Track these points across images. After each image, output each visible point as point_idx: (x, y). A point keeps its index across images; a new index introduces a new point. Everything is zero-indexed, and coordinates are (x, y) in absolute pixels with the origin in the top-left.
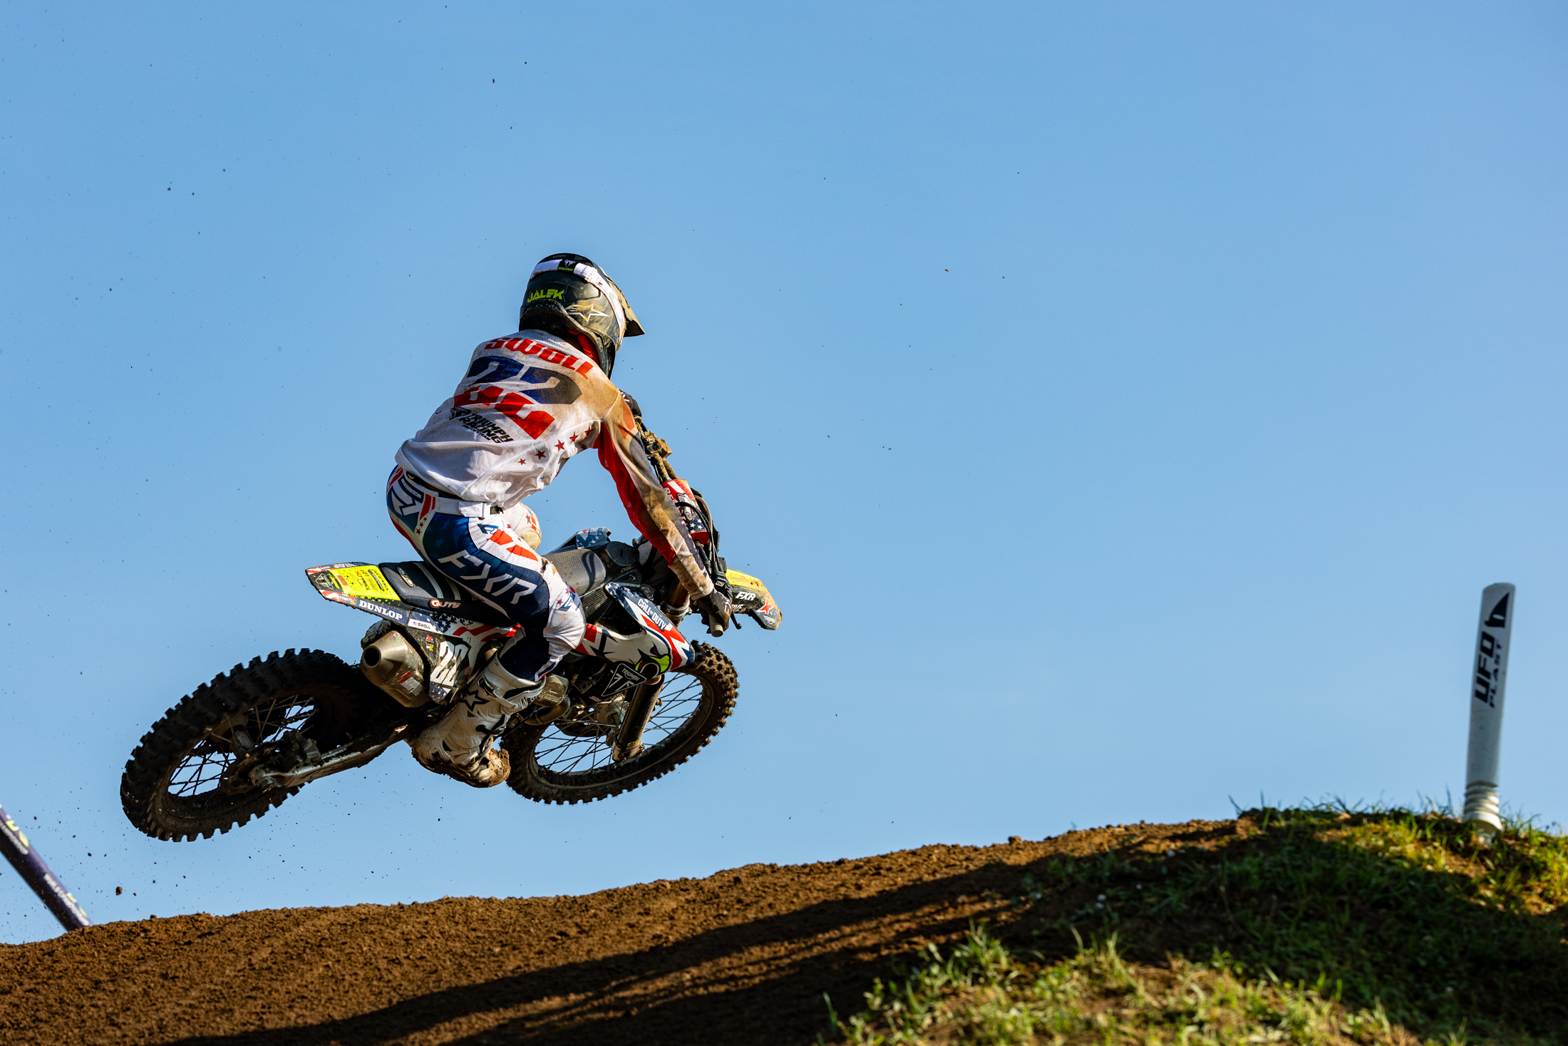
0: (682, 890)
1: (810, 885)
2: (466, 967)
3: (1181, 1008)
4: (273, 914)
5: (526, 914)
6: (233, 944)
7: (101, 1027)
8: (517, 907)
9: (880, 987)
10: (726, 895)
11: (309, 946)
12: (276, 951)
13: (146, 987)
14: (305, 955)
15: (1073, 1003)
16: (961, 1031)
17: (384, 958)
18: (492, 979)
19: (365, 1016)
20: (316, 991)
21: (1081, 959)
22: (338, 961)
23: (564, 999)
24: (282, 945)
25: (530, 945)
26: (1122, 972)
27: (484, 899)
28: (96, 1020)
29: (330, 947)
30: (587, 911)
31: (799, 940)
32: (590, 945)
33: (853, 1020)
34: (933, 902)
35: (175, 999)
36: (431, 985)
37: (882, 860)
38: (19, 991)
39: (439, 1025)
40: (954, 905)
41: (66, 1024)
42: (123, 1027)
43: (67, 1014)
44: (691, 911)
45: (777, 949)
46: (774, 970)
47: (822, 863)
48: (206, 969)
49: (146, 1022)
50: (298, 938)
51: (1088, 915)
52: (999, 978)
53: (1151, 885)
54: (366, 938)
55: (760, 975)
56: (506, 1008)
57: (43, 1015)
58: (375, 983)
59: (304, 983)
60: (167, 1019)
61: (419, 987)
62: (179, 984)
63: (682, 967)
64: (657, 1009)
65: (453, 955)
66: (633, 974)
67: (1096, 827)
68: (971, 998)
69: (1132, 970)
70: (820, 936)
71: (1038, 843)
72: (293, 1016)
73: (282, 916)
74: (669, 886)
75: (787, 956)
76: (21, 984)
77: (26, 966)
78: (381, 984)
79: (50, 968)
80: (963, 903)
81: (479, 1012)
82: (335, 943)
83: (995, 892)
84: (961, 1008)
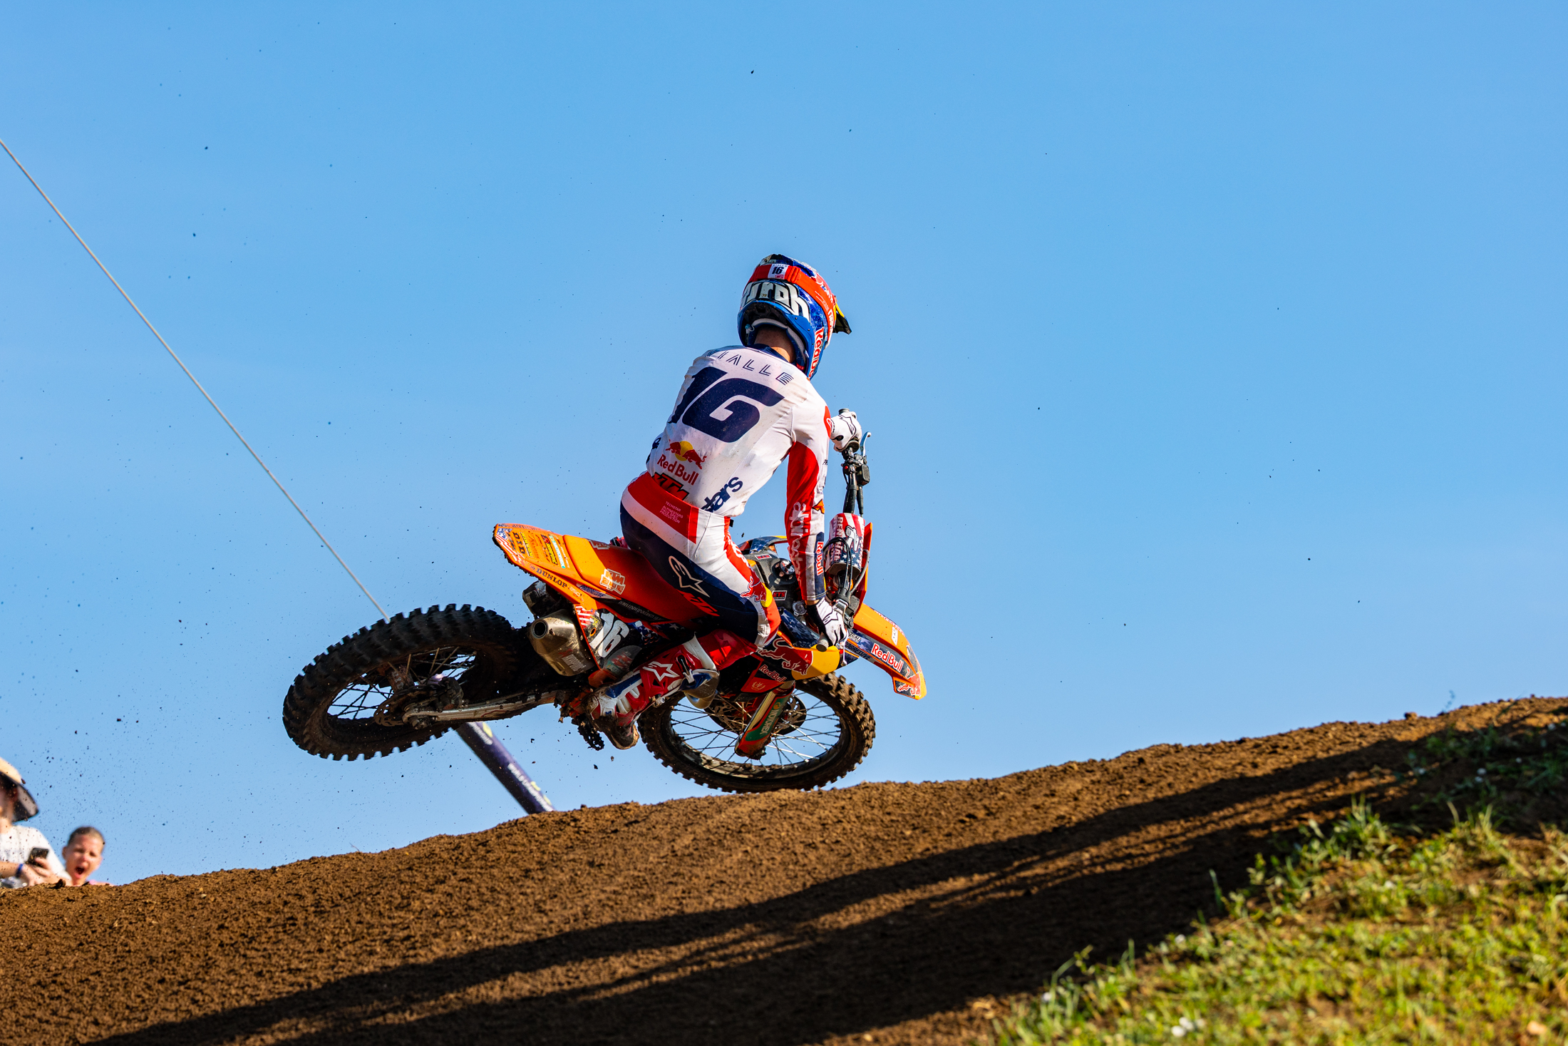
0: (1088, 771)
1: (1209, 764)
2: (878, 850)
3: (1551, 878)
4: (697, 801)
5: (940, 797)
6: (657, 832)
7: (529, 915)
8: (932, 791)
9: (1261, 862)
10: (1129, 775)
11: (730, 832)
12: (698, 837)
13: (573, 875)
14: (725, 841)
15: (1447, 876)
16: (1337, 905)
17: (801, 842)
18: (902, 862)
19: (780, 899)
20: (735, 876)
21: (1456, 833)
22: (757, 846)
23: (968, 879)
24: (704, 832)
25: (939, 828)
26: (1495, 843)
27: (900, 783)
28: (525, 907)
29: (749, 833)
30: (997, 793)
31: (1194, 818)
32: (996, 826)
33: (1233, 896)
34: (1325, 779)
35: (600, 886)
36: (844, 868)
37: (1281, 738)
38: (453, 881)
39: (849, 907)
40: (1345, 781)
41: (496, 912)
42: (550, 913)
43: (497, 902)
44: (1095, 791)
45: (1173, 828)
46: (1169, 848)
47: (1224, 743)
48: (631, 856)
49: (571, 908)
50: (719, 824)
51: (1467, 789)
52: (1378, 852)
53: (1530, 759)
54: (784, 823)
55: (1156, 852)
56: (913, 889)
57: (474, 903)
58: (791, 867)
59: (723, 868)
60: (591, 905)
62: (604, 871)
63: (1082, 847)
64: (1056, 888)
65: (867, 839)
66: (1035, 853)
67: (1487, 701)
68: (1348, 872)
69: (1505, 842)
70: (1215, 814)
71: (1432, 718)
72: (711, 900)
73: (706, 804)
74: (1076, 768)
75: (1183, 834)
76: (455, 874)
77: (460, 856)
78: (797, 868)
79: (484, 858)
80: (1353, 780)
81: (887, 893)
82: (754, 829)
83: (1383, 768)
84: (1338, 881)
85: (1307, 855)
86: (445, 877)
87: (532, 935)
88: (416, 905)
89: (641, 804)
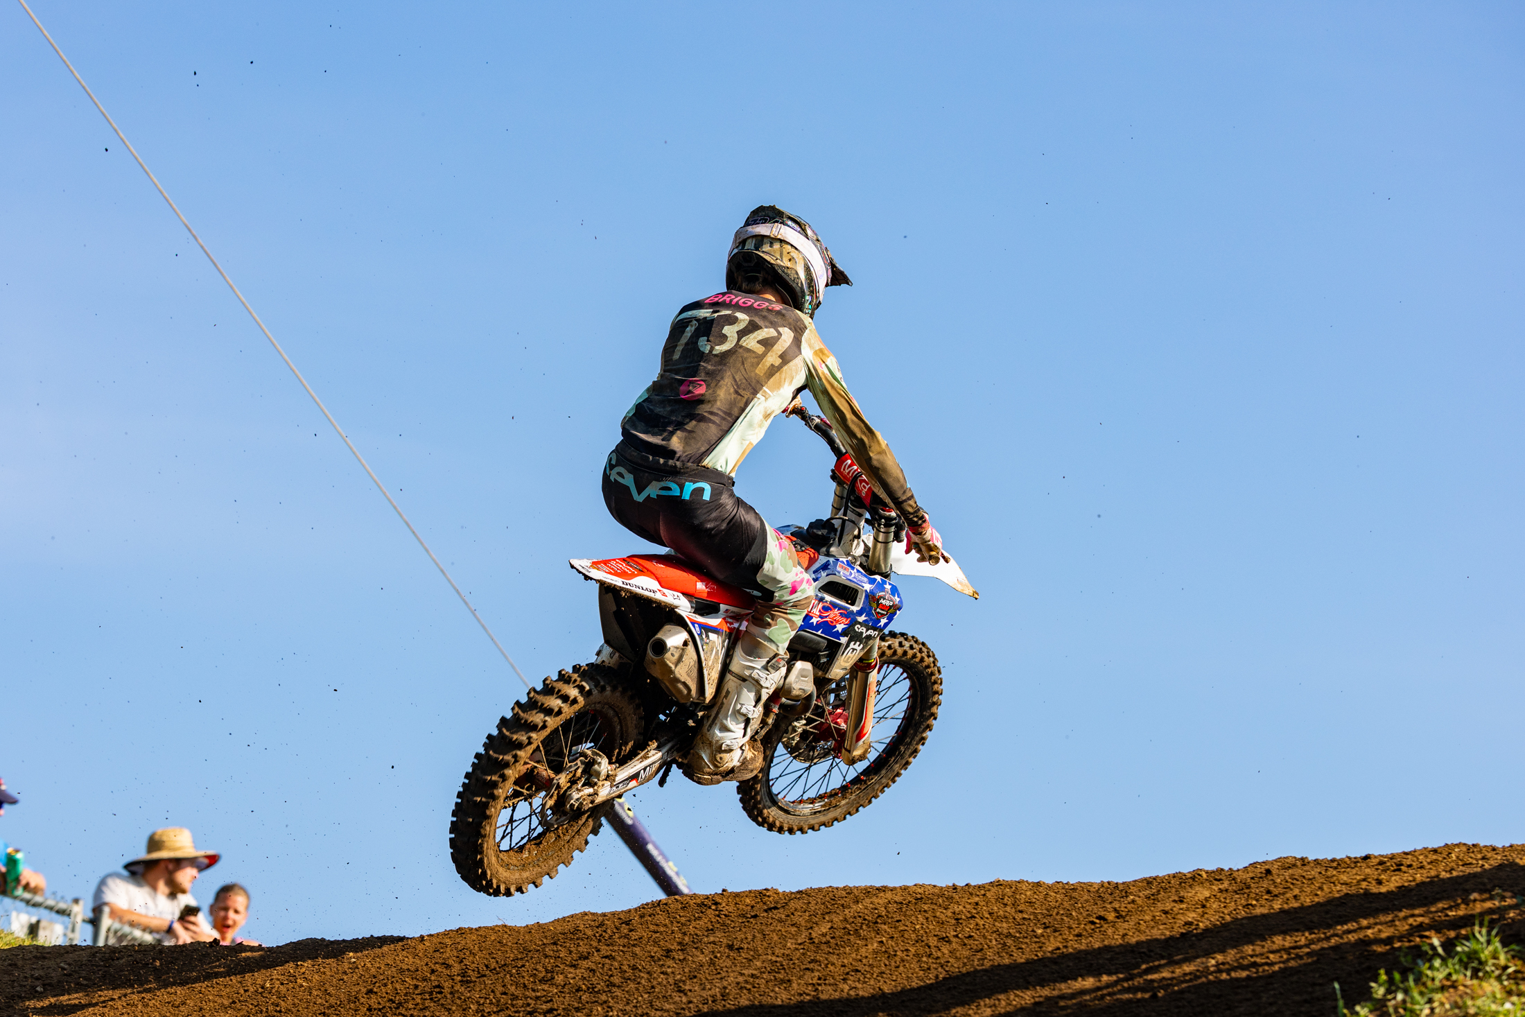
0: (1216, 880)
1: (1335, 878)
2: (1009, 947)
4: (835, 891)
5: (1071, 898)
6: (796, 919)
7: (669, 993)
8: (1064, 891)
9: (1383, 977)
10: (1256, 885)
11: (867, 922)
12: (835, 926)
13: (712, 957)
14: (861, 931)
17: (935, 936)
18: (1033, 959)
19: (912, 990)
20: (870, 965)
22: (892, 938)
23: (1097, 979)
24: (841, 921)
25: (1070, 928)
27: (1033, 883)
28: (665, 986)
29: (885, 924)
30: (1127, 897)
31: (1319, 930)
32: (1125, 929)
33: (1358, 1008)
34: (1448, 898)
35: (738, 969)
36: (976, 963)
37: (1405, 856)
38: (596, 957)
39: (980, 1001)
40: (1466, 902)
41: (637, 989)
42: (689, 993)
43: (639, 980)
44: (1223, 900)
45: (1297, 939)
46: (1293, 959)
47: (1349, 858)
48: (769, 942)
49: (710, 989)
50: (856, 914)
52: (1497, 973)
54: (919, 916)
55: (1280, 962)
56: (1043, 986)
57: (616, 980)
58: (924, 959)
59: (859, 957)
60: (730, 988)
61: (965, 964)
62: (743, 955)
63: (1208, 954)
64: (1182, 992)
65: (999, 935)
66: (1163, 958)
68: (1468, 991)
70: (1339, 927)
72: (846, 988)
73: (844, 894)
74: (1205, 876)
75: (1307, 946)
76: (598, 951)
77: (604, 934)
78: (930, 961)
79: (626, 936)
80: (1475, 900)
81: (1017, 990)
82: (890, 921)
83: (1504, 890)
84: (1459, 1000)
85: (1429, 973)
86: (589, 953)
87: (671, 1013)
88: (560, 979)
89: (781, 890)
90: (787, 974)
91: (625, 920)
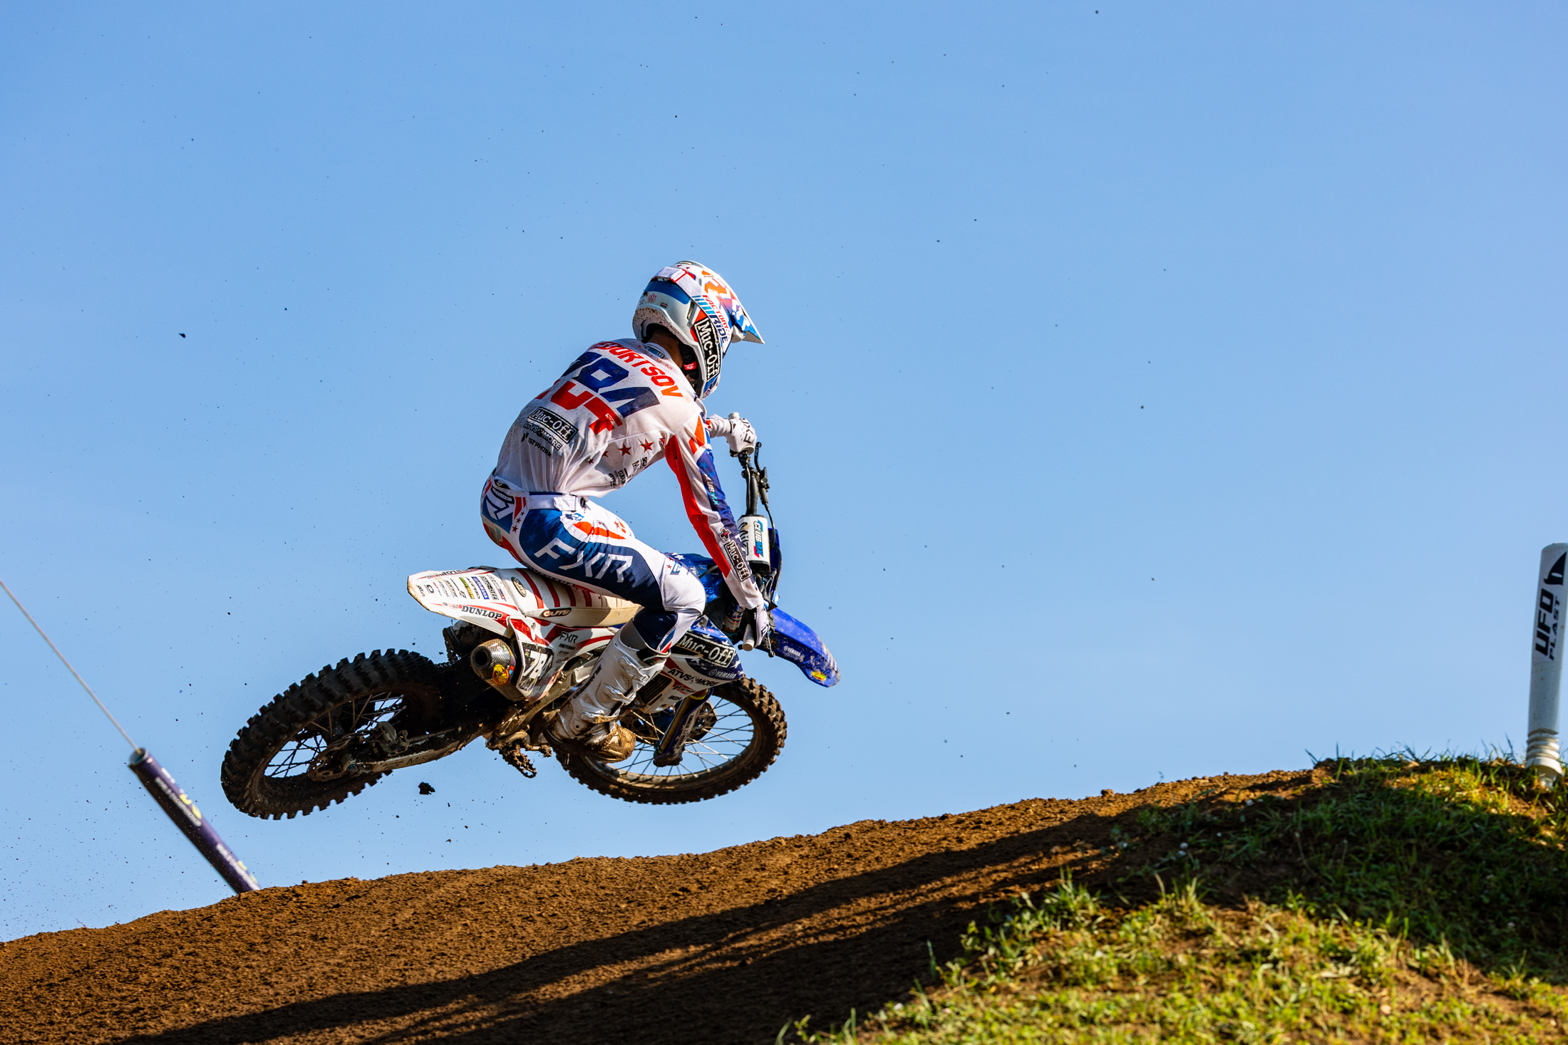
0: (796, 846)
1: (915, 839)
2: (594, 923)
3: (1256, 947)
4: (416, 877)
5: (652, 872)
6: (378, 906)
7: (255, 987)
8: (644, 865)
9: (972, 929)
10: (836, 850)
11: (449, 906)
12: (418, 911)
13: (297, 948)
14: (445, 915)
15: (1155, 945)
16: (1050, 973)
17: (519, 916)
18: (619, 934)
19: (500, 970)
20: (455, 948)
21: (1163, 904)
22: (476, 920)
23: (684, 950)
24: (424, 906)
25: (654, 901)
26: (1202, 915)
27: (613, 859)
28: (251, 980)
29: (468, 907)
30: (708, 867)
31: (903, 891)
32: (709, 899)
33: (949, 964)
34: (1029, 853)
35: (324, 958)
37: (983, 814)
38: (180, 955)
39: (568, 977)
40: (1048, 855)
41: (223, 984)
42: (276, 986)
43: (224, 975)
44: (804, 866)
45: (883, 900)
46: (880, 920)
47: (927, 819)
48: (353, 930)
49: (296, 980)
50: (438, 899)
51: (1170, 862)
52: (1087, 922)
53: (1230, 833)
54: (502, 897)
55: (867, 924)
56: (631, 960)
57: (201, 976)
58: (510, 939)
59: (444, 941)
60: (316, 978)
61: (551, 942)
62: (327, 944)
63: (794, 919)
64: (771, 958)
65: (583, 912)
66: (749, 926)
67: (1183, 779)
68: (1060, 942)
69: (1210, 913)
70: (923, 887)
71: (1128, 795)
72: (433, 972)
73: (425, 879)
74: (784, 843)
75: (892, 906)
76: (181, 948)
77: (186, 931)
78: (516, 941)
79: (209, 932)
80: (1057, 853)
81: (605, 965)
82: (473, 903)
83: (1087, 842)
84: (1051, 951)
85: (1019, 926)
86: (172, 951)
87: (259, 1006)
88: (144, 978)
89: (361, 879)
90: (373, 961)
91: (206, 916)
